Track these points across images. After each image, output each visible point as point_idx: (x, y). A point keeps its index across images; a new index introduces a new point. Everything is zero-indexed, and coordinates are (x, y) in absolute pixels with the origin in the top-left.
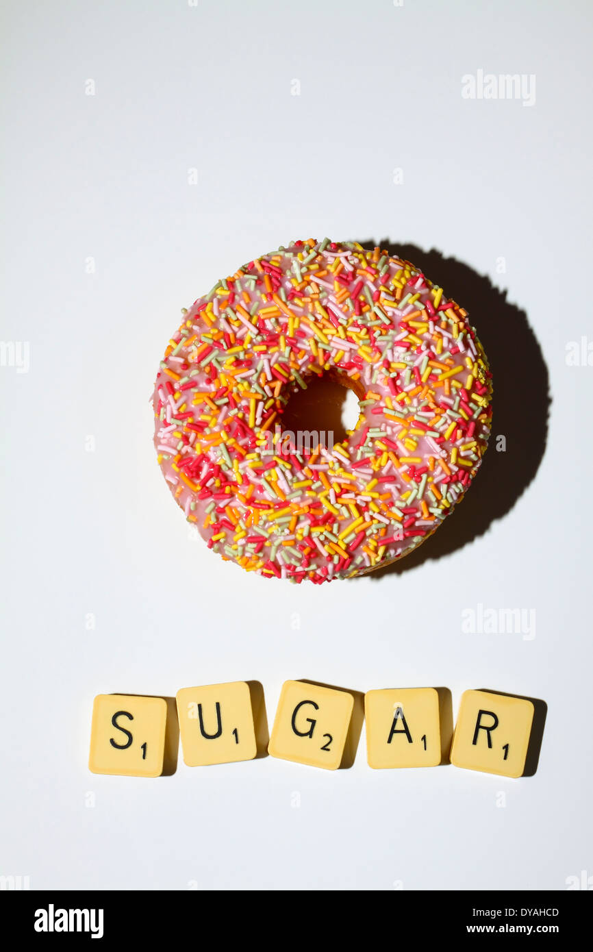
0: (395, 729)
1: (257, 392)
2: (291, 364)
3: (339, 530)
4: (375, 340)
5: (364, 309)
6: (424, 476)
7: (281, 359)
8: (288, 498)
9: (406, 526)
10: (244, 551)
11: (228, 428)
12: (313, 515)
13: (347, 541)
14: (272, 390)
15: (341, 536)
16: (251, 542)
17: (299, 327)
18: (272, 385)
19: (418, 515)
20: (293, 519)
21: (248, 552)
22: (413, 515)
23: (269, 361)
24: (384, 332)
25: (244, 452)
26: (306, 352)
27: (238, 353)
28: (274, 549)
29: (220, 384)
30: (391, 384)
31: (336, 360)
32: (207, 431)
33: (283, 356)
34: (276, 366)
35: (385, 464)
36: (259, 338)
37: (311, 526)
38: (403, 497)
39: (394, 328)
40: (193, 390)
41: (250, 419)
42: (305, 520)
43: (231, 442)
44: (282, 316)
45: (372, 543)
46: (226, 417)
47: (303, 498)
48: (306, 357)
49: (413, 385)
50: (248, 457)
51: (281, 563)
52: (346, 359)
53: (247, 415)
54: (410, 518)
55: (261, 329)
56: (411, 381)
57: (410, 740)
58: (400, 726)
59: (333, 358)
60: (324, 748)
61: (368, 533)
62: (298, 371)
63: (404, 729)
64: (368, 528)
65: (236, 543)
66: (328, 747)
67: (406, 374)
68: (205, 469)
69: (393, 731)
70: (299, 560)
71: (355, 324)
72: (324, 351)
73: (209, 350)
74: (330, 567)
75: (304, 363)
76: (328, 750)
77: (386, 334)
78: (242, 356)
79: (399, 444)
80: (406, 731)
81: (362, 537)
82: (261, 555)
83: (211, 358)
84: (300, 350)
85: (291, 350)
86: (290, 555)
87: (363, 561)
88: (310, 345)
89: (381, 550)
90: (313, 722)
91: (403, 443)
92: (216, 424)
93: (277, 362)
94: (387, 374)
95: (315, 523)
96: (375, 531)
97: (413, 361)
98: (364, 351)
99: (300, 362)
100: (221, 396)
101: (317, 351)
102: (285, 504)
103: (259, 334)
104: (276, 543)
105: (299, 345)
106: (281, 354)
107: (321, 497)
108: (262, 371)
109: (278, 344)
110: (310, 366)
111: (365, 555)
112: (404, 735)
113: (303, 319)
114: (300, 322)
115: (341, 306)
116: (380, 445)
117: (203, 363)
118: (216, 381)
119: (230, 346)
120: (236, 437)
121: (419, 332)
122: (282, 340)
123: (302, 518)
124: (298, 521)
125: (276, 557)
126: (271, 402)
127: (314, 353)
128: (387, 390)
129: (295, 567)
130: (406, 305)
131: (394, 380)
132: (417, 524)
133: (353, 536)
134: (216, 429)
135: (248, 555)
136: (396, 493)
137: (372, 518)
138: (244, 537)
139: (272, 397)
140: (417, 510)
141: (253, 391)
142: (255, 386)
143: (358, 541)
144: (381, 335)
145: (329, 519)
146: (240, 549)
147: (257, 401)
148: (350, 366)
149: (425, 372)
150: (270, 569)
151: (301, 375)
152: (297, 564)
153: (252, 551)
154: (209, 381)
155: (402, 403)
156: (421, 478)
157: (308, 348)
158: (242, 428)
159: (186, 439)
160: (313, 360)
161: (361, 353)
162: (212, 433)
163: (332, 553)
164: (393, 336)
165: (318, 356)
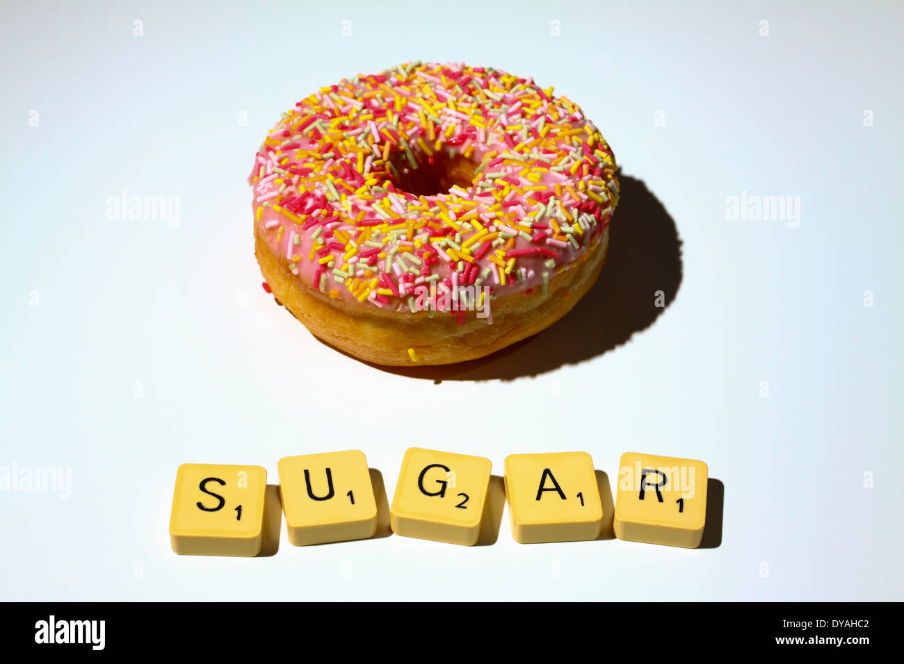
0: (545, 487)
1: (364, 147)
2: (400, 133)
3: (462, 240)
4: (488, 111)
5: (473, 93)
6: (552, 198)
7: (388, 126)
8: (403, 216)
9: (536, 239)
10: (355, 269)
11: (335, 174)
12: (431, 228)
13: (473, 248)
14: (382, 152)
15: (464, 244)
16: (364, 257)
17: (407, 104)
18: (381, 147)
19: (548, 231)
20: (410, 232)
21: (360, 269)
22: (542, 231)
23: (377, 127)
24: (496, 106)
25: (352, 189)
26: (415, 124)
27: (344, 121)
28: (389, 258)
29: (324, 141)
30: (508, 138)
31: (448, 134)
32: (311, 175)
33: (391, 124)
34: (384, 131)
35: (508, 194)
36: (365, 111)
37: (430, 236)
38: (531, 214)
39: (506, 104)
40: (296, 150)
41: (358, 167)
42: (423, 233)
43: (339, 181)
44: (388, 97)
45: (500, 253)
46: (331, 165)
47: (419, 216)
48: (416, 128)
49: (532, 139)
50: (357, 192)
51: (398, 272)
52: (458, 131)
53: (354, 165)
54: (540, 233)
55: (367, 104)
56: (528, 137)
57: (563, 497)
58: (549, 484)
59: (445, 132)
60: (459, 506)
61: (494, 243)
62: (408, 142)
63: (554, 487)
64: (495, 238)
65: (346, 262)
66: (464, 505)
67: (523, 133)
68: (310, 203)
69: (541, 489)
70: (418, 267)
71: (466, 101)
72: (435, 124)
73: (313, 120)
74: (454, 275)
75: (413, 135)
76: (465, 508)
77: (499, 108)
78: (347, 123)
79: (521, 179)
80: (558, 489)
81: (488, 248)
82: (374, 269)
83: (316, 124)
84: (408, 122)
85: (399, 120)
86: (409, 263)
87: (491, 274)
88: (419, 117)
89: (511, 262)
90: (445, 484)
91: (525, 177)
92: (321, 170)
93: (385, 127)
94: (503, 132)
95: (435, 234)
96: (502, 241)
97: (530, 124)
98: (477, 122)
99: (409, 133)
100: (327, 151)
101: (428, 124)
102: (402, 221)
103: (364, 107)
104: (393, 251)
105: (408, 117)
106: (388, 123)
107: (441, 215)
108: (370, 132)
109: (385, 116)
110: (420, 140)
111: (492, 266)
112: (556, 493)
113: (410, 98)
114: (408, 101)
115: (449, 91)
116: (499, 182)
117: (306, 131)
118: (320, 142)
119: (334, 116)
120: (344, 177)
121: (532, 107)
122: (389, 113)
123: (420, 231)
124: (415, 233)
125: (392, 268)
126: (380, 162)
127: (424, 125)
128: (504, 145)
129: (415, 277)
130: (518, 91)
131: (511, 137)
132: (548, 241)
133: (477, 245)
134: (322, 173)
135: (360, 273)
136: (522, 212)
137: (498, 230)
138: (355, 254)
139: (381, 158)
140: (547, 227)
141: (359, 146)
142: (363, 143)
143: (484, 250)
144: (493, 107)
145: (449, 232)
146: (351, 267)
147: (365, 156)
148: (463, 138)
149: (542, 131)
150: (387, 287)
151: (410, 148)
152: (417, 272)
153: (366, 266)
154: (313, 142)
155: (521, 152)
156: (548, 201)
157: (417, 120)
158: (350, 173)
159: (289, 183)
160: (423, 133)
161: (473, 122)
162: (317, 175)
163: (456, 259)
164: (506, 110)
165: (428, 129)
